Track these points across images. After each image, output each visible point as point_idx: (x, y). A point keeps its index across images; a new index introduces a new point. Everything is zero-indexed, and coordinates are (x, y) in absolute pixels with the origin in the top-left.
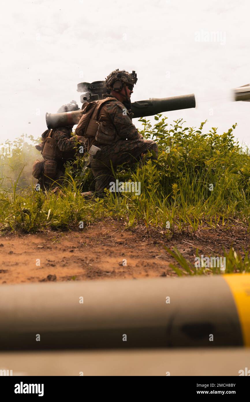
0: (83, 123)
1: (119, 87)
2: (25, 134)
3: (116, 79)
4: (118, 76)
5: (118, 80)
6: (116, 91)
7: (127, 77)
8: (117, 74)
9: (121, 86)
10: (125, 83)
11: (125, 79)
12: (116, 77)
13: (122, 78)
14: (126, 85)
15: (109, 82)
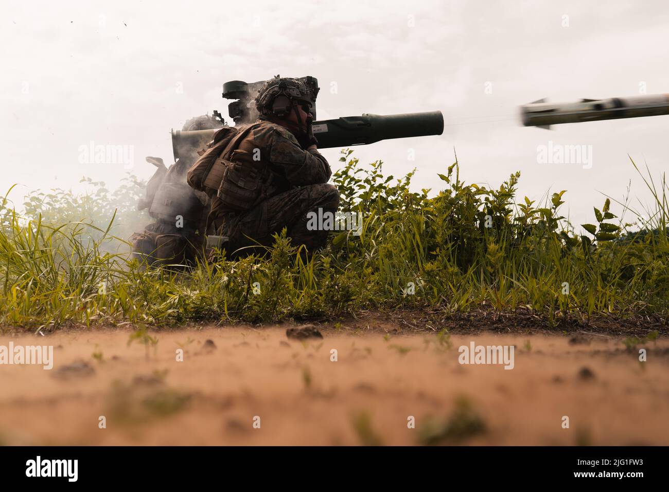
0: (202, 163)
1: (284, 108)
2: (86, 178)
3: (278, 92)
4: (280, 87)
5: (282, 95)
6: (279, 115)
7: (298, 88)
8: (277, 83)
9: (288, 105)
10: (295, 98)
11: (295, 93)
12: (276, 89)
13: (288, 90)
14: (299, 104)
15: (264, 100)
